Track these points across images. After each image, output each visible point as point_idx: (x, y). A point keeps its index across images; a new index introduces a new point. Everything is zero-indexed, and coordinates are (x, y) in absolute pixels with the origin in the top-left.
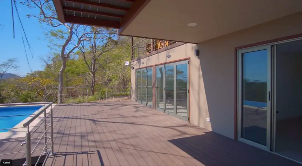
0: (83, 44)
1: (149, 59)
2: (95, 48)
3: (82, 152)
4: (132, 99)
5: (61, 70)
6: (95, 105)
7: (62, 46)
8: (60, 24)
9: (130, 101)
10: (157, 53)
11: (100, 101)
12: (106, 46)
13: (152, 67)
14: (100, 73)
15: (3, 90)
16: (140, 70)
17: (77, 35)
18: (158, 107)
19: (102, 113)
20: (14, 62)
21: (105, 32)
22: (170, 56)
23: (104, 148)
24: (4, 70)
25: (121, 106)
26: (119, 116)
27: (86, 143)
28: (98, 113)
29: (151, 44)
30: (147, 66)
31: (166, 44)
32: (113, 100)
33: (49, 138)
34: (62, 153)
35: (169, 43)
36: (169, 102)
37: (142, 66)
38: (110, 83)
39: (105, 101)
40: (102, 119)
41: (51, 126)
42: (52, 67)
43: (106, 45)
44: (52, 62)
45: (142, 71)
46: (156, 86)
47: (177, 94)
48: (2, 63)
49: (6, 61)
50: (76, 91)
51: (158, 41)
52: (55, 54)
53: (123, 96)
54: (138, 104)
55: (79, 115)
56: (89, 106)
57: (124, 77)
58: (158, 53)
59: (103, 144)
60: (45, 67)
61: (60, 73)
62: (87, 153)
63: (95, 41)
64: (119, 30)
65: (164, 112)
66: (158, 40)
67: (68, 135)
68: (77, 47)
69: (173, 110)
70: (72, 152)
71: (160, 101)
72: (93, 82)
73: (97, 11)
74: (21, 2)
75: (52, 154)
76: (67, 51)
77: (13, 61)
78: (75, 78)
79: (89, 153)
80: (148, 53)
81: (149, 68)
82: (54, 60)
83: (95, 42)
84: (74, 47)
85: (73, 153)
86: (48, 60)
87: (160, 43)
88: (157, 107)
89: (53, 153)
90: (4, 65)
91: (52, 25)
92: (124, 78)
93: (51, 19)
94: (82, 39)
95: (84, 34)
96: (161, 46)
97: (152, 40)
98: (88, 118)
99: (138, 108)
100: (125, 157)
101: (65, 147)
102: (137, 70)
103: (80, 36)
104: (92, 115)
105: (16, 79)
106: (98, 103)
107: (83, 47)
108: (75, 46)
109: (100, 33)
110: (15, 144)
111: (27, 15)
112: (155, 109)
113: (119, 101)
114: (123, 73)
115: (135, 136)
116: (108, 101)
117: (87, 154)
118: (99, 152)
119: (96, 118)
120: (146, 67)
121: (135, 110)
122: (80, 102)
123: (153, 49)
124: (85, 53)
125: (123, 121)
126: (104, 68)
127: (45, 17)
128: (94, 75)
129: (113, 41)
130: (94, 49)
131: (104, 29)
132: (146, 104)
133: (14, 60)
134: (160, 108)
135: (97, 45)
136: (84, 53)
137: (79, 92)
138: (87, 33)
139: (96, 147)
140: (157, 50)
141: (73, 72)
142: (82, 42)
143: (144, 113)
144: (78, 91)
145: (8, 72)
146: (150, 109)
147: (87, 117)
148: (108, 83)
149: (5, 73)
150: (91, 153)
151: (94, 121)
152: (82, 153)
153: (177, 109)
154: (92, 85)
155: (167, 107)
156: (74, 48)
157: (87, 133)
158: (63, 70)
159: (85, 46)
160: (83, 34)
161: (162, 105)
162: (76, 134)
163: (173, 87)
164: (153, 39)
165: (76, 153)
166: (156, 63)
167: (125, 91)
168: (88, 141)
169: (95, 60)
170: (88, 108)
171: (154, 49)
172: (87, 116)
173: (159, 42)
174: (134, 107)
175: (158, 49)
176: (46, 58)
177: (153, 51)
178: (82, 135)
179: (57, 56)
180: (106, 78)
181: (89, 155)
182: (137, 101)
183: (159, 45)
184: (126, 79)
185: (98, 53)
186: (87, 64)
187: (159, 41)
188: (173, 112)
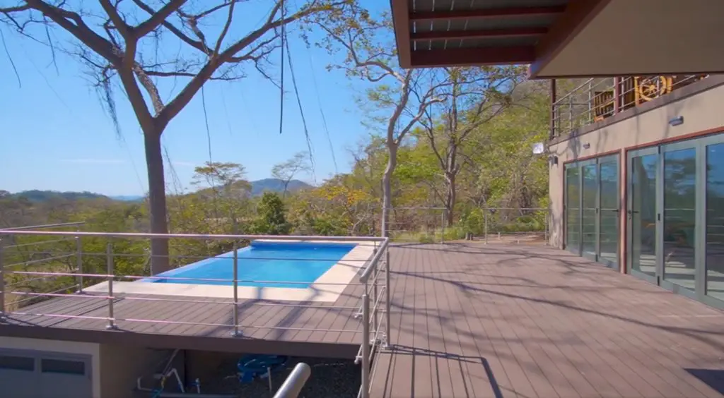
0: (429, 112)
1: (606, 134)
2: (455, 118)
3: (446, 353)
4: (552, 241)
5: (386, 171)
6: (460, 250)
7: (388, 120)
8: (385, 75)
9: (547, 244)
10: (633, 114)
11: (468, 241)
12: (480, 112)
13: (618, 156)
14: (464, 176)
15: (288, 210)
16: (577, 165)
17: (416, 94)
18: (636, 267)
19: (478, 269)
20: (303, 158)
21: (479, 78)
22: (682, 119)
23: (497, 355)
24: (290, 174)
25: (523, 256)
26: (520, 282)
27: (452, 336)
28: (470, 270)
29: (611, 93)
30: (599, 152)
31: (664, 87)
32: (500, 241)
33: (381, 312)
34: (405, 347)
35: (673, 82)
36: (672, 256)
37: (583, 153)
38: (487, 199)
39: (481, 243)
40: (481, 284)
41: (386, 286)
42: (366, 165)
43: (480, 108)
44: (367, 155)
45: (583, 168)
46: (630, 208)
47: (707, 232)
48: (287, 162)
49: (292, 157)
50: (412, 217)
51: (636, 82)
52: (373, 137)
53: (524, 231)
54: (570, 254)
55: (427, 269)
56: (446, 251)
57: (524, 184)
58: (636, 114)
59: (492, 346)
60: (353, 165)
61: (384, 177)
62: (458, 358)
63: (454, 100)
64: (531, 66)
65: (659, 284)
66: (636, 78)
67: (412, 311)
68: (417, 119)
69: (693, 281)
70: (426, 351)
71: (643, 252)
72: (449, 196)
73: (448, 30)
74: (317, 44)
75: (386, 346)
76: (398, 131)
77: (301, 156)
78: (411, 188)
79: (463, 359)
80: (602, 118)
81: (607, 157)
82: (370, 150)
83: (454, 105)
84: (412, 119)
85: (428, 353)
86: (360, 151)
87: (642, 84)
88: (632, 267)
89: (389, 344)
90: (288, 164)
91: (369, 78)
92: (525, 186)
93: (368, 66)
94: (427, 100)
95: (432, 89)
96: (646, 94)
97: (615, 79)
98: (449, 279)
99: (571, 265)
100: (553, 387)
101: (410, 337)
102: (566, 165)
103: (424, 94)
104: (456, 272)
105: (306, 191)
106: (464, 246)
107: (430, 119)
108: (414, 117)
109: (468, 81)
110: (322, 313)
111: (327, 66)
112: (626, 272)
113: (514, 243)
114: (523, 175)
115: (573, 340)
116: (488, 242)
117: (460, 360)
118: (484, 362)
119: (467, 281)
120: (596, 157)
121: (565, 269)
122: (423, 241)
123: (620, 105)
124: (433, 131)
125: (536, 296)
126: (472, 165)
127: (359, 65)
128: (453, 180)
129: (499, 96)
130: (453, 121)
131: (477, 69)
132: (595, 258)
133: (302, 154)
134: (643, 272)
135: (459, 109)
136: (431, 131)
137: (418, 220)
138: (440, 85)
139: (477, 348)
140: (633, 105)
141: (409, 176)
142: (428, 108)
143: (593, 280)
144: (415, 217)
145: (295, 178)
146: (608, 270)
147: (445, 276)
148: (484, 200)
149: (291, 180)
150: (466, 359)
151: (463, 287)
152: (447, 356)
153: (707, 279)
154: (449, 203)
155: (668, 270)
156: (412, 123)
157: (452, 313)
158: (391, 170)
159: (434, 114)
160: (430, 88)
161: (648, 263)
162: (428, 312)
163: (693, 213)
164: (619, 76)
165: (434, 354)
166: (632, 144)
167: (528, 221)
168: (457, 331)
169: (455, 147)
170: (445, 255)
171: (623, 106)
172: (447, 274)
173: (638, 84)
174: (560, 262)
175: (637, 103)
176: (356, 148)
177: (620, 110)
178: (442, 315)
179: (377, 143)
180: (480, 187)
181: (463, 363)
182: (567, 247)
183: (638, 91)
184: (529, 190)
185: (461, 128)
186: (438, 155)
187: (639, 80)
188: (693, 287)
